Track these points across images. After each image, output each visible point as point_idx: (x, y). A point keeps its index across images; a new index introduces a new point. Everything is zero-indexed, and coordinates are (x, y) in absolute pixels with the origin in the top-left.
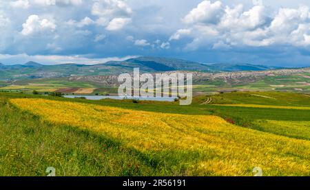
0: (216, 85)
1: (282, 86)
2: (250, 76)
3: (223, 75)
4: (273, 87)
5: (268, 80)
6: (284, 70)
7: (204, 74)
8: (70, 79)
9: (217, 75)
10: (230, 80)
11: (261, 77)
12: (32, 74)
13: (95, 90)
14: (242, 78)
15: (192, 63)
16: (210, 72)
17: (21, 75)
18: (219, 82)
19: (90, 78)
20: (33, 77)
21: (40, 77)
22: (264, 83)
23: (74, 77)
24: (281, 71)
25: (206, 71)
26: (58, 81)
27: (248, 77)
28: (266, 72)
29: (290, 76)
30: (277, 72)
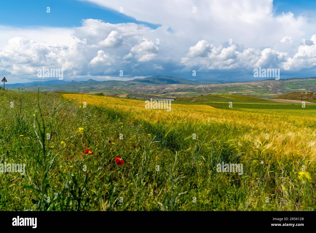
0: (197, 92)
1: (236, 92)
2: (217, 87)
3: (201, 86)
4: (230, 93)
5: (227, 89)
6: (236, 83)
7: (191, 86)
8: (113, 89)
9: (198, 86)
10: (206, 89)
11: (223, 87)
12: (91, 86)
13: (127, 96)
14: (213, 88)
15: (183, 79)
16: (194, 85)
17: (85, 87)
18: (199, 91)
19: (125, 89)
20: (92, 88)
21: (96, 88)
22: (225, 91)
23: (115, 88)
24: (234, 84)
25: (191, 84)
26: (106, 91)
27: (216, 87)
28: (226, 85)
29: (240, 86)
30: (232, 84)
